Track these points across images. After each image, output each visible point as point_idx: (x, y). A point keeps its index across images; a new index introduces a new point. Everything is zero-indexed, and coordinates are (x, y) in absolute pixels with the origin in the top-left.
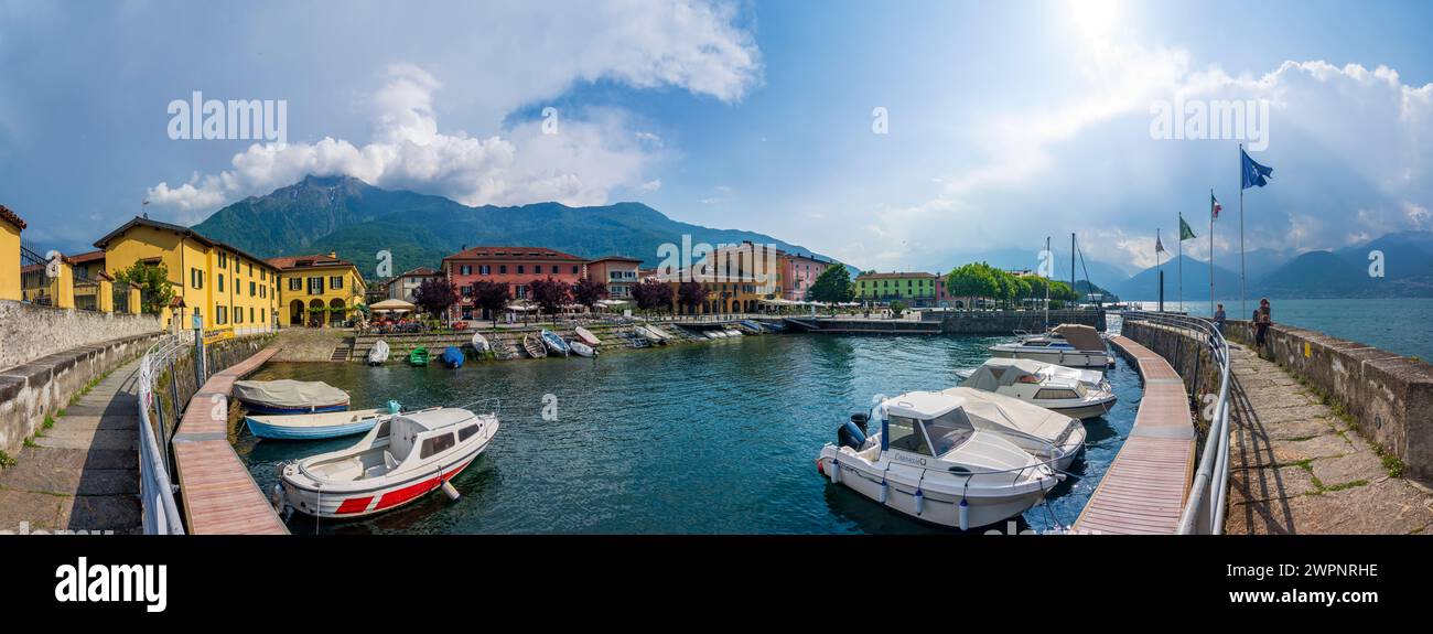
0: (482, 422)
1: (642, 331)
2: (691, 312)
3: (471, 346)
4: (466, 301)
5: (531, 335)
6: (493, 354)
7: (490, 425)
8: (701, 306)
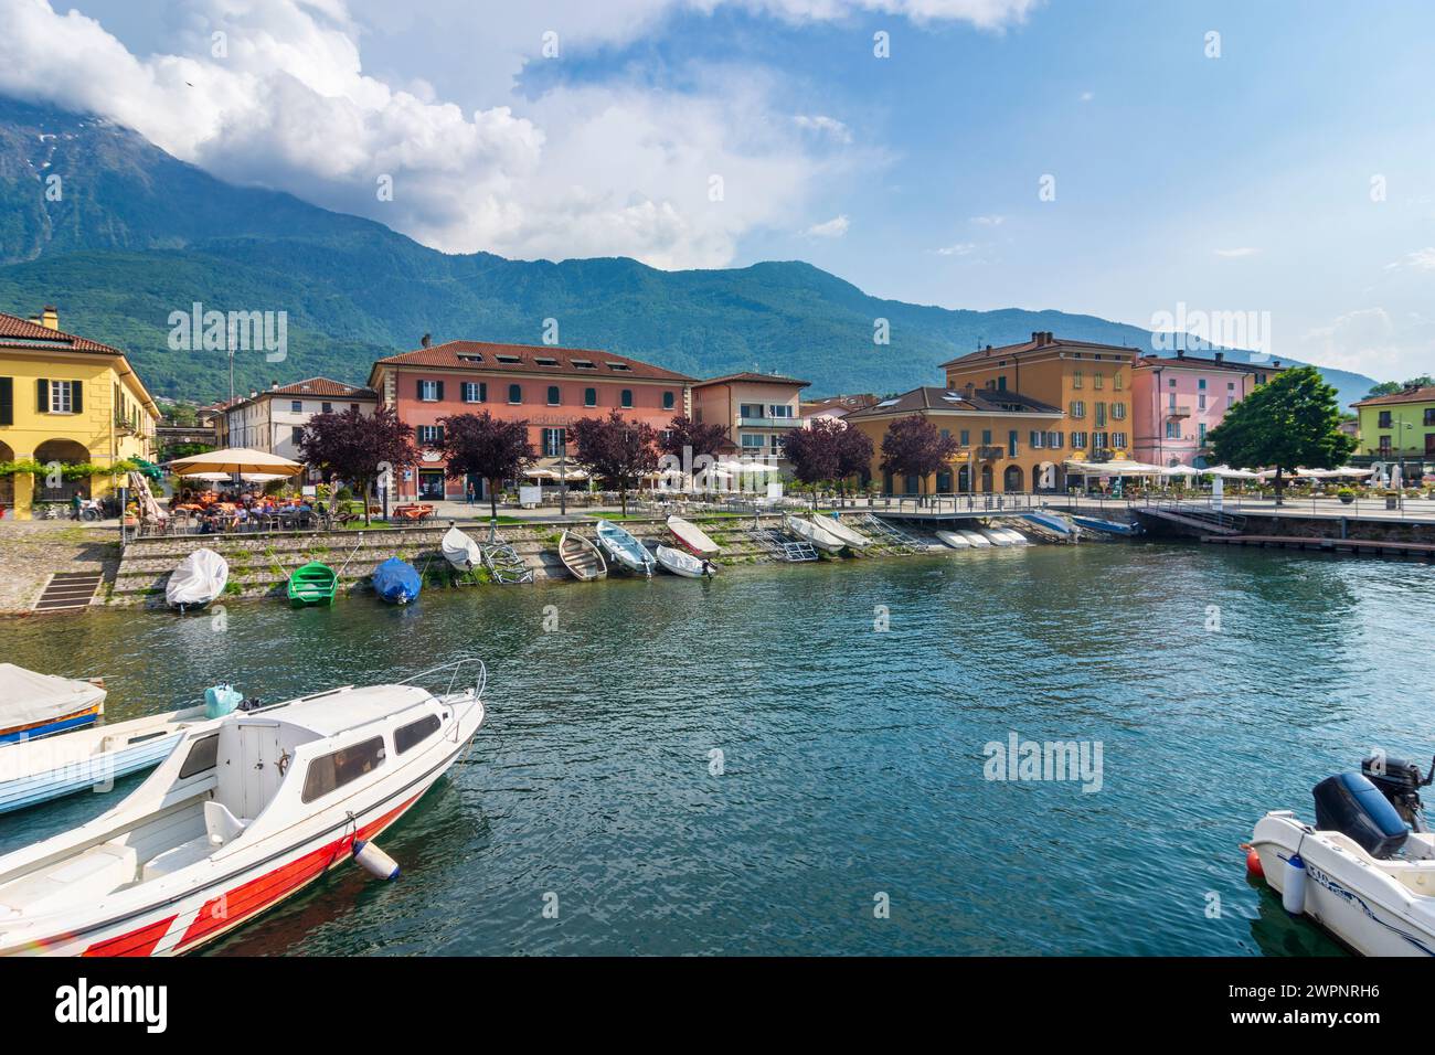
0: (447, 709)
1: (804, 527)
2: (911, 491)
3: (439, 556)
4: (432, 458)
5: (576, 533)
6: (489, 572)
7: (464, 714)
8: (933, 478)
